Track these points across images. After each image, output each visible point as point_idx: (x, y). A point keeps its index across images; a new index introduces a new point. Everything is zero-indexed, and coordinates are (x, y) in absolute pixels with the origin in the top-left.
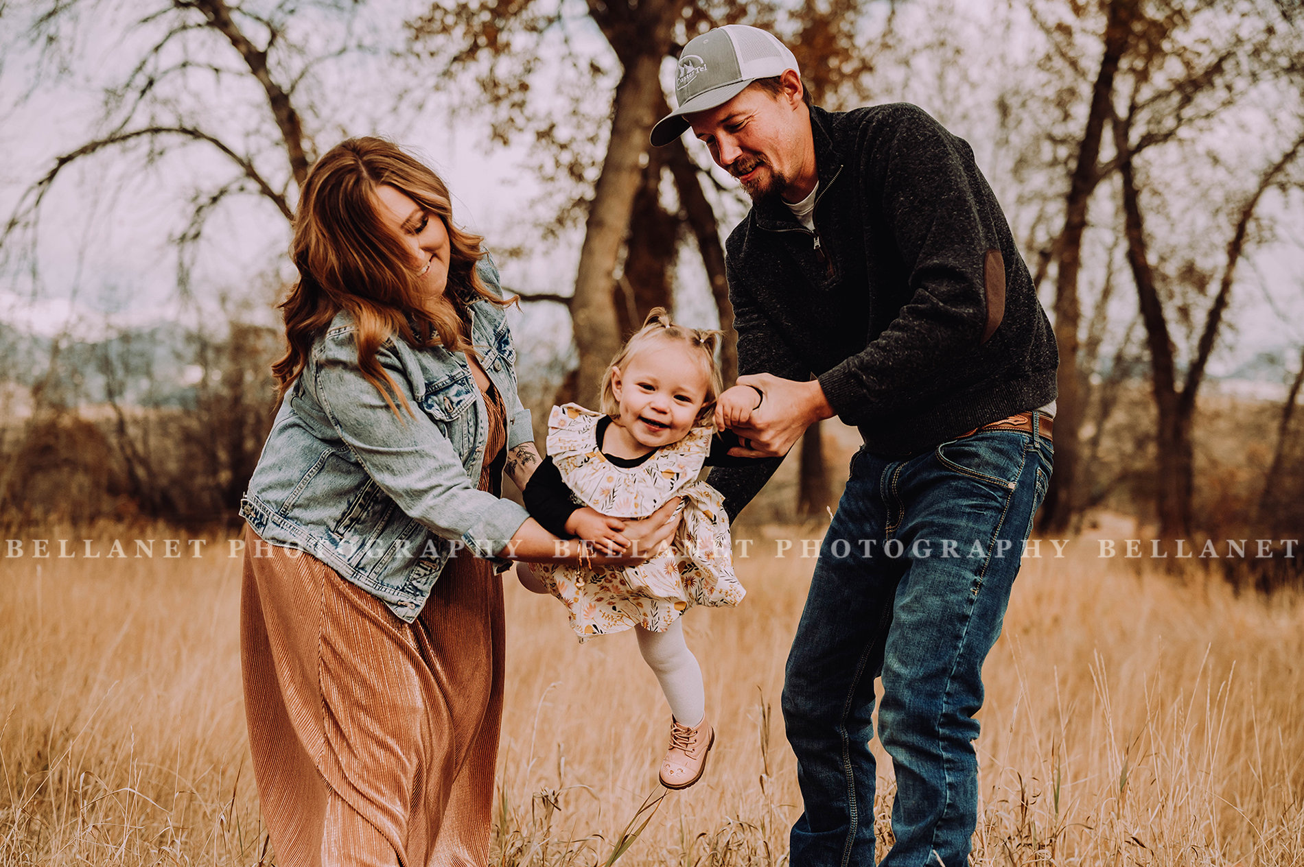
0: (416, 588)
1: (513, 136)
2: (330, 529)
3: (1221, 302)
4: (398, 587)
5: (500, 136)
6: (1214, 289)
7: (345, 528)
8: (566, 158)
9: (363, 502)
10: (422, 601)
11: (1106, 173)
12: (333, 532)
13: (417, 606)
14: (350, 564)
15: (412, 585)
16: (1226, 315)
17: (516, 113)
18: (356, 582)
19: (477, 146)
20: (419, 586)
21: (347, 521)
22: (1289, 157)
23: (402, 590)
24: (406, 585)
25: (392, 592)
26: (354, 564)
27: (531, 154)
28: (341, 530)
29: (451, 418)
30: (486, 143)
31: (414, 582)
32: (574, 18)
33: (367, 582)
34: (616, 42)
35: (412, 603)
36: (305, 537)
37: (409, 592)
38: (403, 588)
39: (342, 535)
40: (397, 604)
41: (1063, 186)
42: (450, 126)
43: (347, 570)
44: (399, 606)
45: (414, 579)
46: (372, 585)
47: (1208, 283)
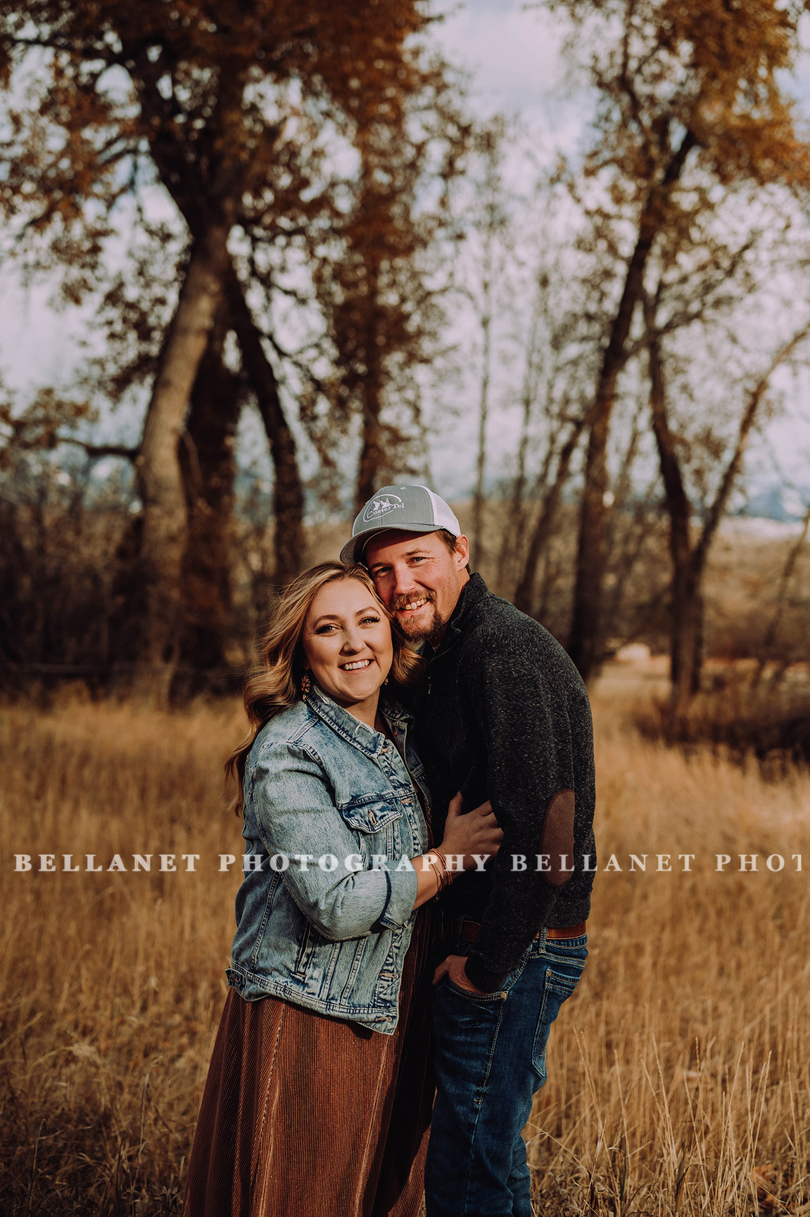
0: (385, 1001)
1: (85, 296)
2: (291, 971)
3: (734, 468)
4: (369, 1005)
5: (73, 294)
6: (728, 456)
7: (303, 966)
8: (133, 316)
9: (313, 935)
10: (395, 1011)
11: (636, 351)
12: (294, 973)
13: (394, 1017)
14: (321, 1000)
15: (381, 998)
16: (738, 480)
17: (87, 274)
18: (332, 1013)
19: (51, 303)
20: (388, 997)
21: (304, 959)
22: (799, 337)
23: (374, 1007)
24: (375, 1000)
25: (366, 1011)
26: (324, 998)
27: (101, 310)
28: (302, 969)
29: (374, 830)
30: (59, 300)
31: (381, 996)
32: (146, 183)
33: (341, 1010)
34: (187, 209)
35: (388, 1016)
36: (272, 986)
37: (380, 1007)
38: (374, 1004)
39: (304, 973)
40: (375, 1022)
41: (595, 359)
42: (25, 284)
43: (321, 1005)
44: (376, 1023)
45: (380, 992)
46: (345, 1011)
47: (722, 451)
